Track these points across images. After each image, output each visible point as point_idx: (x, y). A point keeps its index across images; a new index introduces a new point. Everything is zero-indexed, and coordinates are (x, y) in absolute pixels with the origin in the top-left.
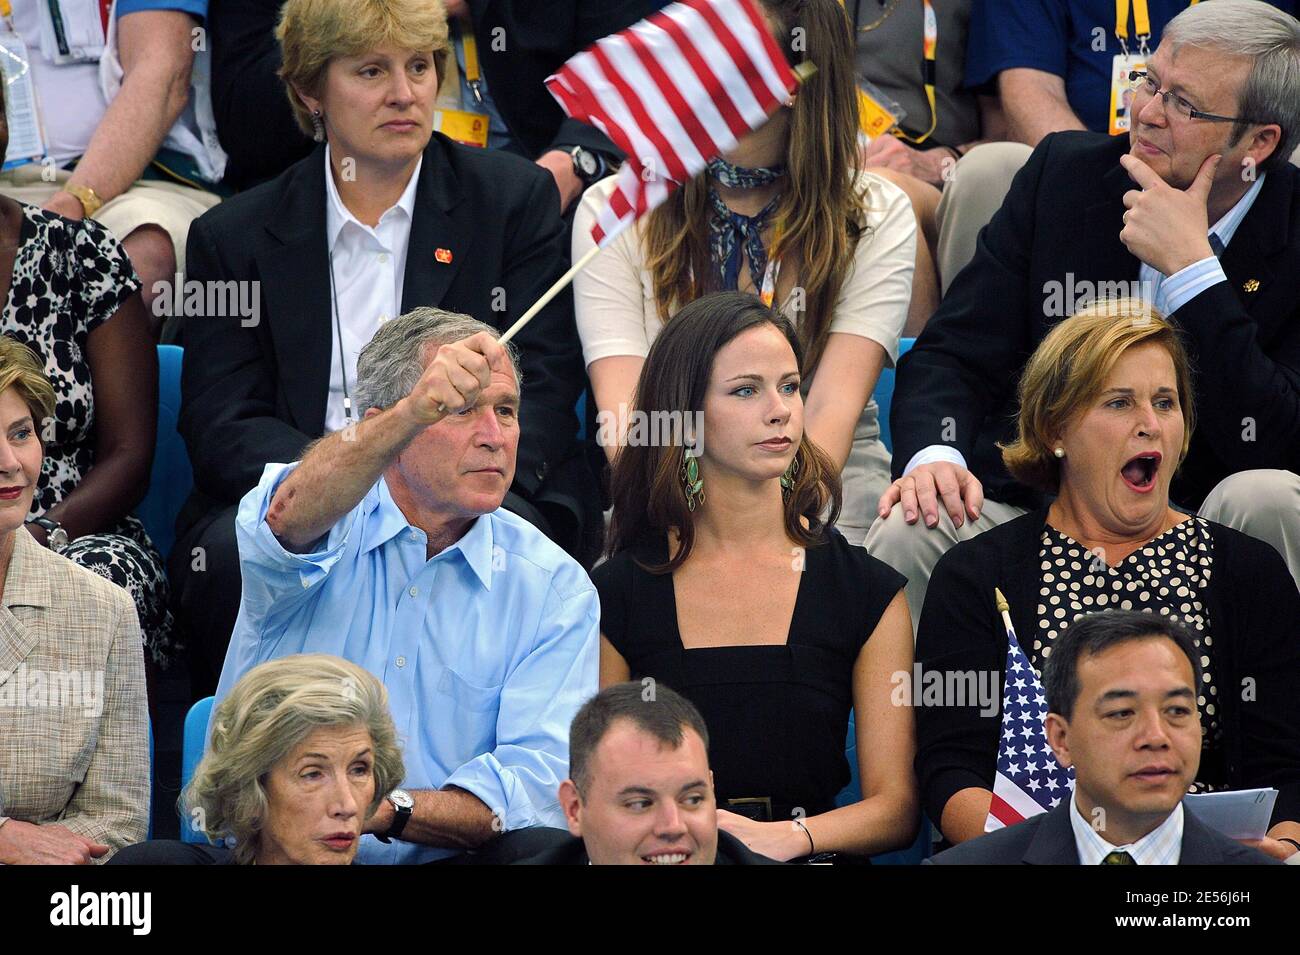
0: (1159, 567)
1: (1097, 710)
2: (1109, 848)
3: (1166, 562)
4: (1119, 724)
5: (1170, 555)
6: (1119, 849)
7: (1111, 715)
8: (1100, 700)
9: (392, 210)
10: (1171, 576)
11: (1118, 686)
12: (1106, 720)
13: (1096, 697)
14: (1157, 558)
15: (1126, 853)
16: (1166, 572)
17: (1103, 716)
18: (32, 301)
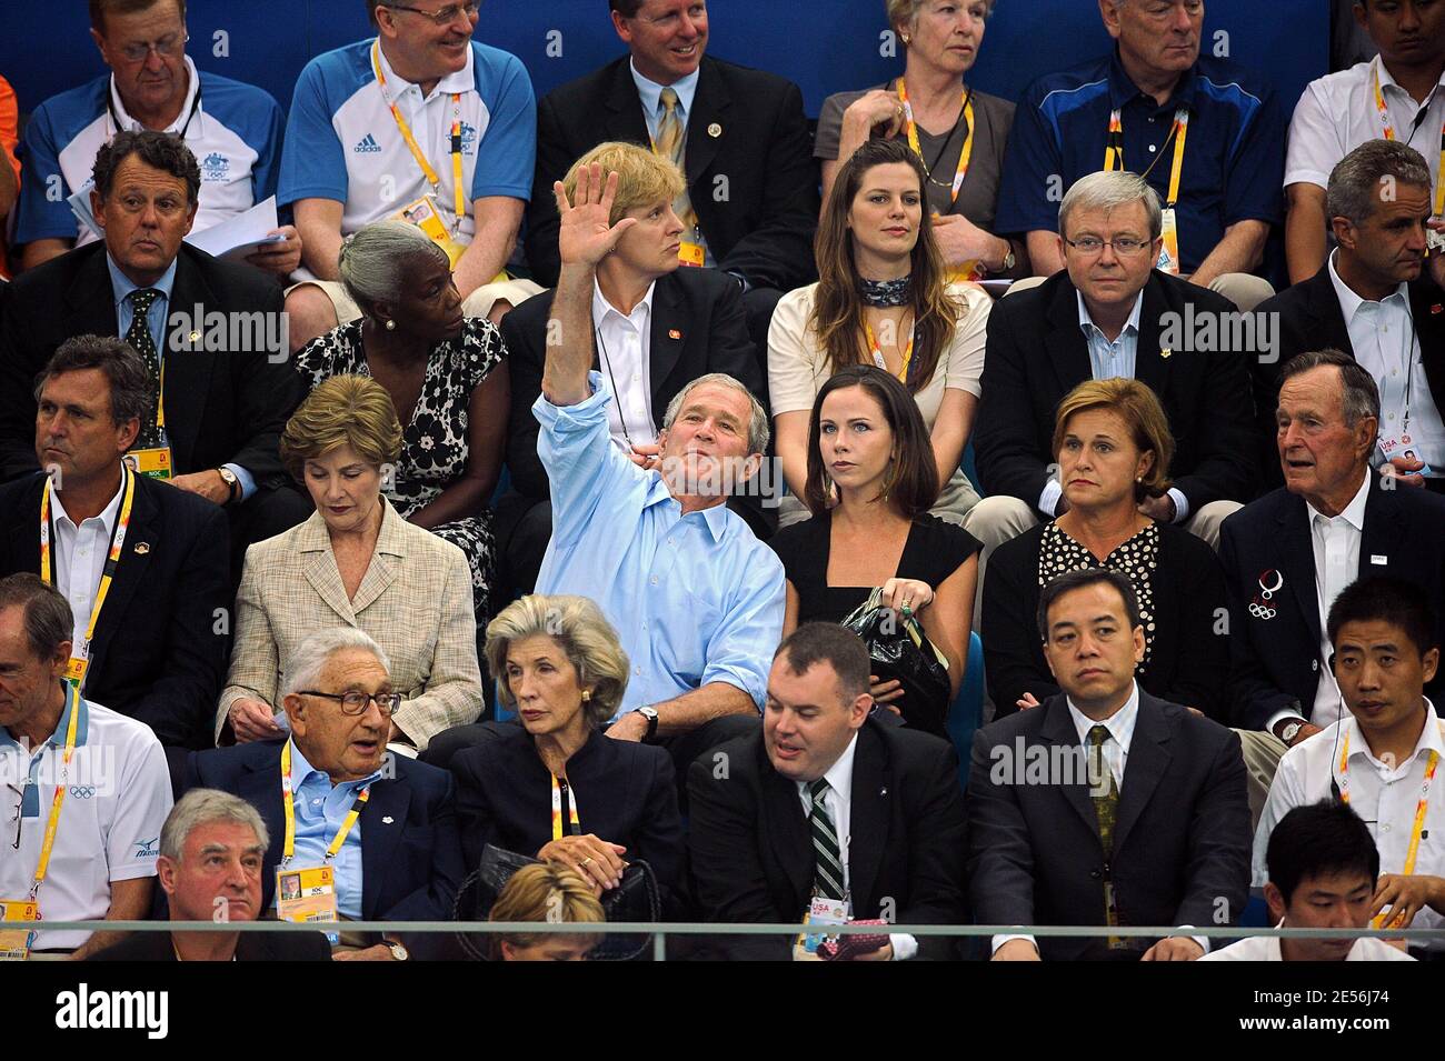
0: (1132, 559)
2: (1092, 723)
3: (1137, 555)
4: (1067, 645)
5: (1140, 549)
6: (1098, 723)
7: (1061, 639)
9: (639, 306)
10: (1139, 565)
12: (1059, 643)
14: (1131, 552)
15: (1103, 726)
16: (1136, 562)
18: (437, 392)
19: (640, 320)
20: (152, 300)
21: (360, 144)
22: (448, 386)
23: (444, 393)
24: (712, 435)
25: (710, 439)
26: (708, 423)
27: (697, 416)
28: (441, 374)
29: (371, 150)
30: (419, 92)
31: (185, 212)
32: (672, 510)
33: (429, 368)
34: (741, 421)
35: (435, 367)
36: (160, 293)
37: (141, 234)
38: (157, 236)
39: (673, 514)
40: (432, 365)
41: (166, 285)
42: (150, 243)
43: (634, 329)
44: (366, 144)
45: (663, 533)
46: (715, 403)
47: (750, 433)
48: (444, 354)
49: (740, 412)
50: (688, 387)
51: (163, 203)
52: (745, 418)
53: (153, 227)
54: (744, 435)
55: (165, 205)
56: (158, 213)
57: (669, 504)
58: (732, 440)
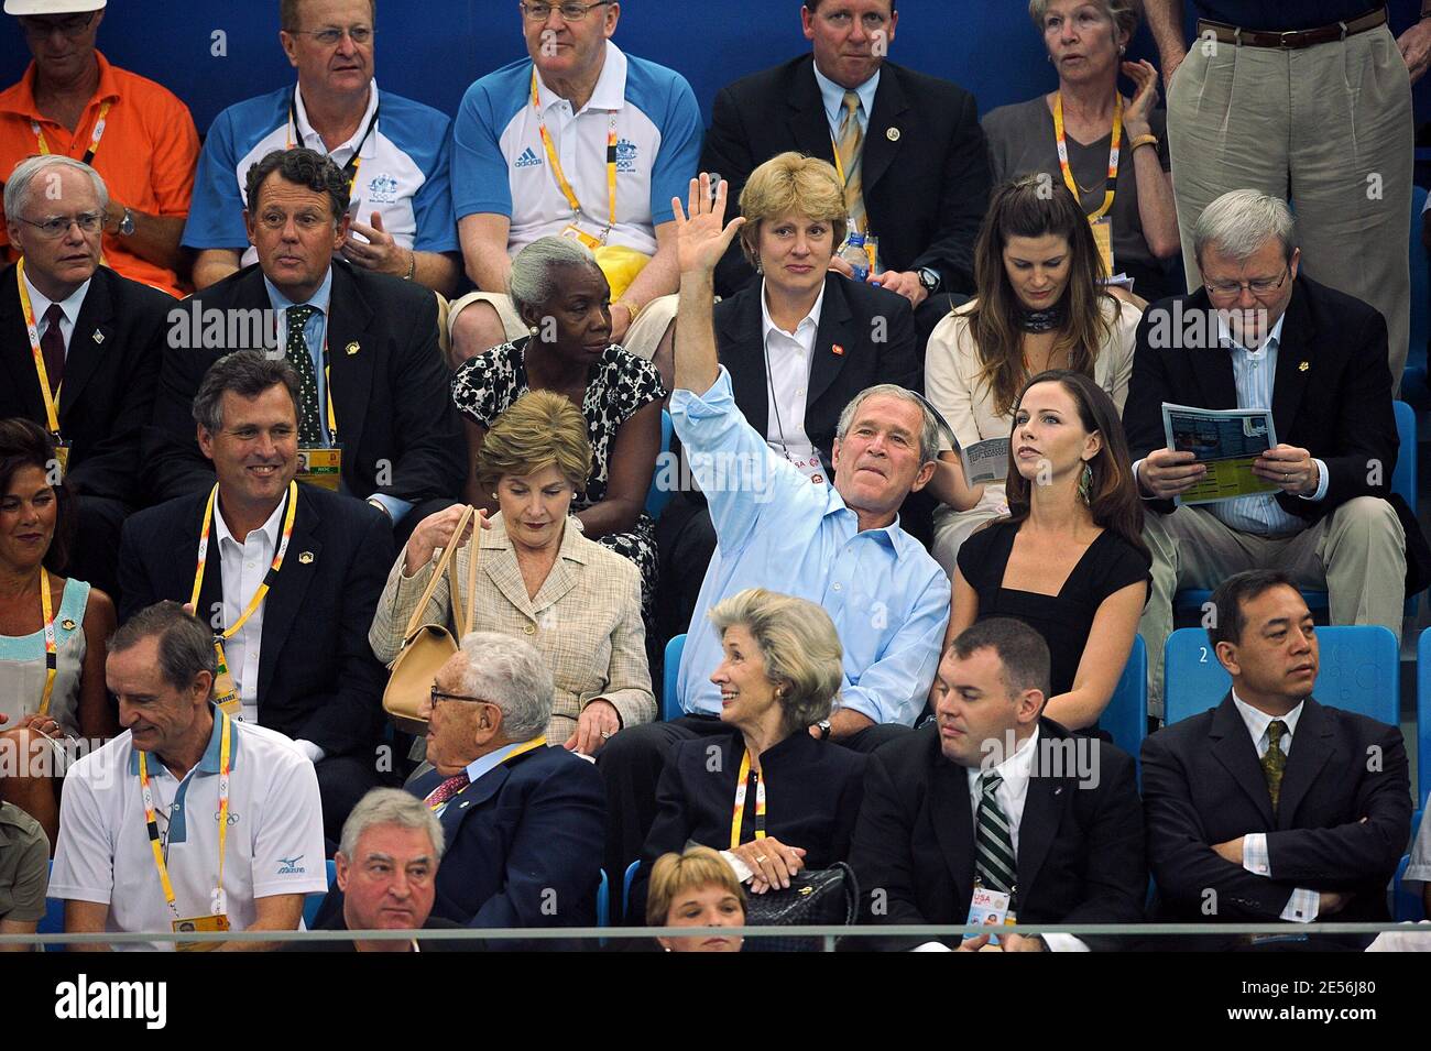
1: (1263, 633)
2: (1271, 718)
4: (1279, 640)
6: (1278, 719)
7: (1274, 635)
8: (1265, 627)
9: (805, 320)
11: (1276, 616)
12: (1271, 639)
13: (1262, 625)
15: (1281, 721)
17: (1267, 637)
18: (594, 426)
19: (806, 338)
20: (308, 316)
21: (521, 159)
22: (604, 421)
23: (601, 427)
24: (884, 451)
25: (882, 454)
26: (880, 438)
27: (869, 430)
28: (598, 408)
29: (532, 163)
30: (570, 108)
31: (329, 227)
32: (849, 519)
33: (586, 401)
34: (912, 433)
35: (592, 400)
36: (314, 309)
37: (281, 249)
38: (298, 250)
39: (850, 523)
40: (590, 398)
41: (321, 300)
42: (292, 258)
43: (799, 346)
44: (527, 158)
45: (843, 542)
46: (886, 417)
47: (922, 444)
48: (601, 386)
49: (911, 426)
50: (860, 397)
51: (304, 218)
52: (916, 431)
53: (294, 242)
54: (916, 446)
55: (307, 220)
56: (299, 229)
57: (845, 515)
58: (903, 452)
